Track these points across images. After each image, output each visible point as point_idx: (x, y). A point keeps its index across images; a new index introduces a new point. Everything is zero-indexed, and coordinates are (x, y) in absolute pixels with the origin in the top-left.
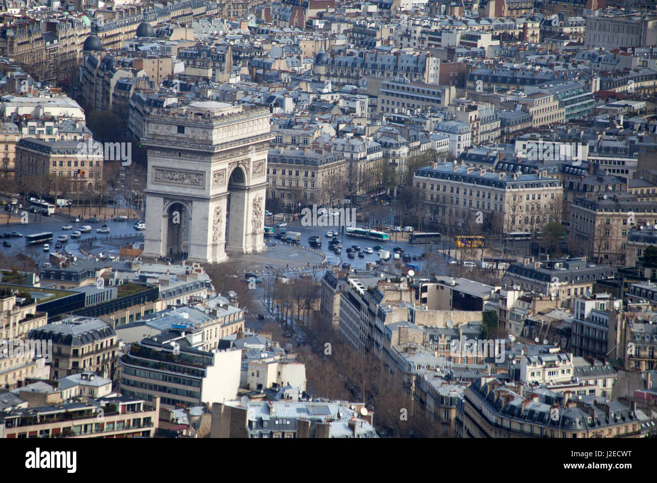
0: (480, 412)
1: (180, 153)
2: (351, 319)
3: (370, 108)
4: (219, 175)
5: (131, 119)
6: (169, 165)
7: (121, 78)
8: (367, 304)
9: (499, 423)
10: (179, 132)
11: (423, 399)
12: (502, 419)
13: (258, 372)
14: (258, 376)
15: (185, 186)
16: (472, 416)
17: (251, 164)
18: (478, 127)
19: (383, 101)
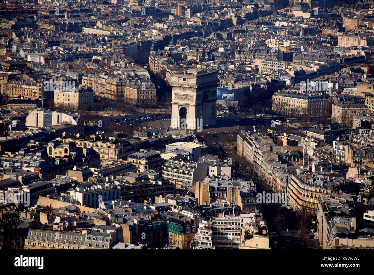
0: (297, 184)
1: (184, 88)
2: (249, 150)
3: (257, 70)
4: (199, 96)
5: (167, 76)
6: (180, 93)
7: (163, 61)
8: (255, 144)
9: (304, 188)
10: (183, 80)
11: (276, 179)
12: (305, 186)
13: (213, 170)
14: (213, 171)
15: (186, 101)
16: (294, 186)
17: (211, 92)
18: (297, 77)
19: (261, 67)
